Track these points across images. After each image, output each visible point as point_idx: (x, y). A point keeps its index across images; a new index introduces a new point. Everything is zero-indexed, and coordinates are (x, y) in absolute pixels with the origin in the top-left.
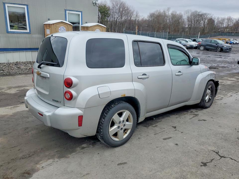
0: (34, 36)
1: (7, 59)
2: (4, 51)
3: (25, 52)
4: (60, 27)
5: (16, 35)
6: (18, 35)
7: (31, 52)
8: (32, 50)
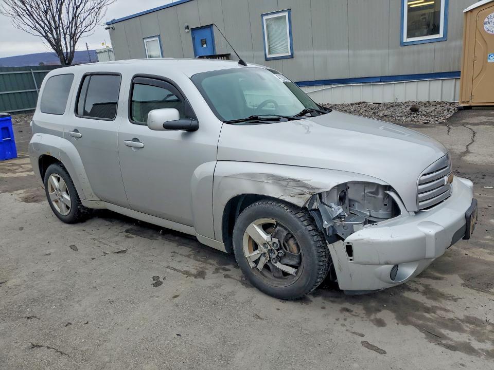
0: (453, 44)
1: (394, 95)
2: (392, 81)
3: (428, 82)
4: (489, 16)
5: (415, 48)
6: (420, 47)
7: (441, 81)
8: (445, 77)
